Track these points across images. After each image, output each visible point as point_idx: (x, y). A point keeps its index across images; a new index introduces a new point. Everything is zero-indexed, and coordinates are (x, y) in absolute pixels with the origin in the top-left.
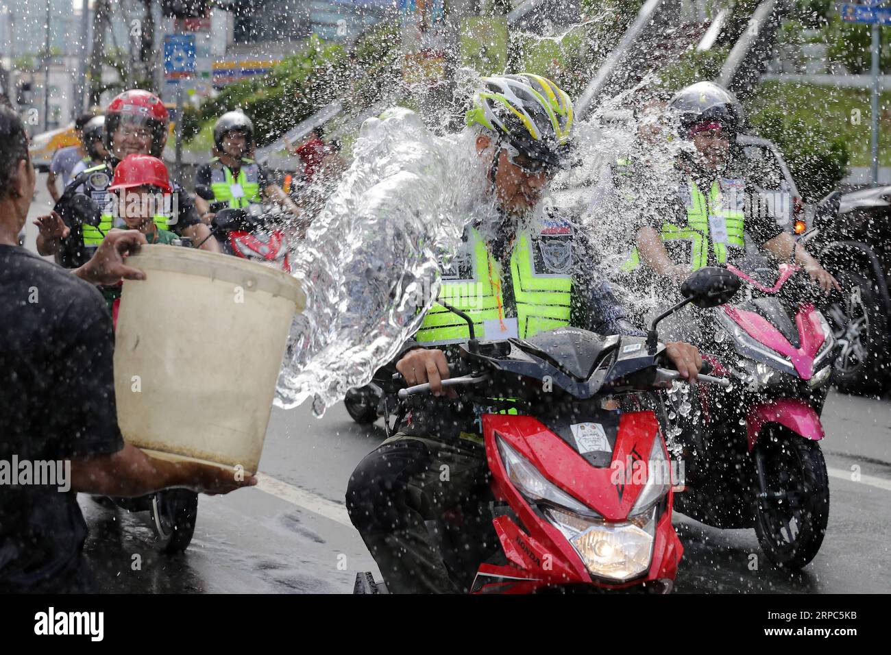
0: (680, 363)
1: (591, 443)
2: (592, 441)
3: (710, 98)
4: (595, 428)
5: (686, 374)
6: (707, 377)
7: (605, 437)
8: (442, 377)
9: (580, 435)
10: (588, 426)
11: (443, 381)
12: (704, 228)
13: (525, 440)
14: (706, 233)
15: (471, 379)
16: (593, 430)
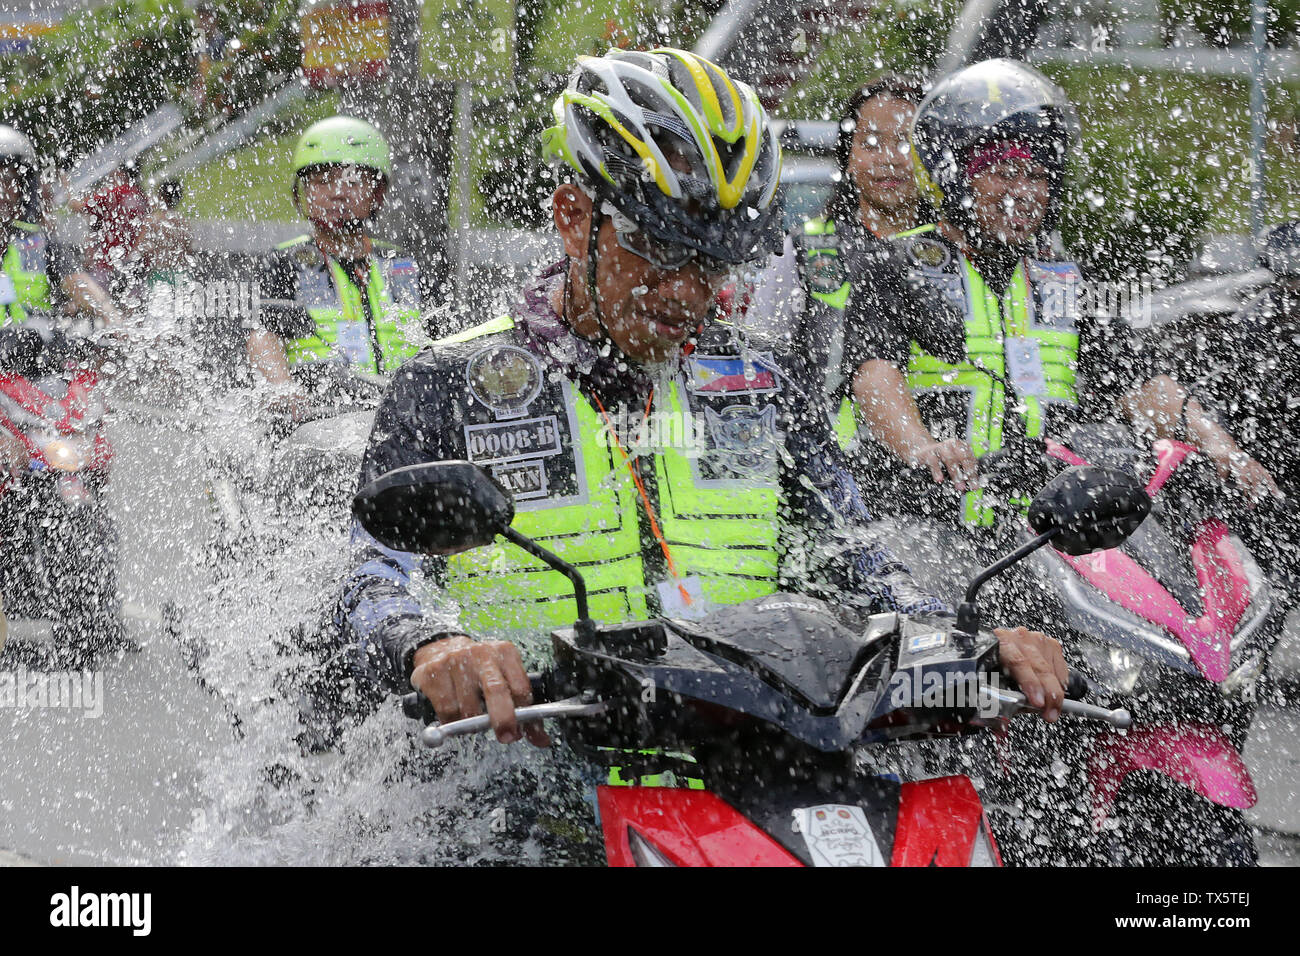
0: (1026, 674)
1: (840, 850)
2: (844, 846)
3: (1009, 94)
4: (848, 816)
5: (1040, 699)
6: (1082, 705)
7: (870, 836)
8: (519, 701)
9: (817, 832)
10: (832, 811)
11: (521, 711)
12: (995, 363)
13: (696, 844)
14: (1001, 374)
15: (581, 707)
16: (844, 821)
